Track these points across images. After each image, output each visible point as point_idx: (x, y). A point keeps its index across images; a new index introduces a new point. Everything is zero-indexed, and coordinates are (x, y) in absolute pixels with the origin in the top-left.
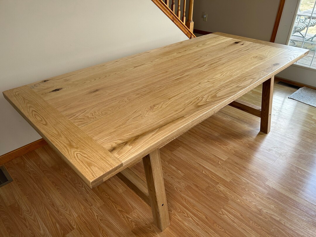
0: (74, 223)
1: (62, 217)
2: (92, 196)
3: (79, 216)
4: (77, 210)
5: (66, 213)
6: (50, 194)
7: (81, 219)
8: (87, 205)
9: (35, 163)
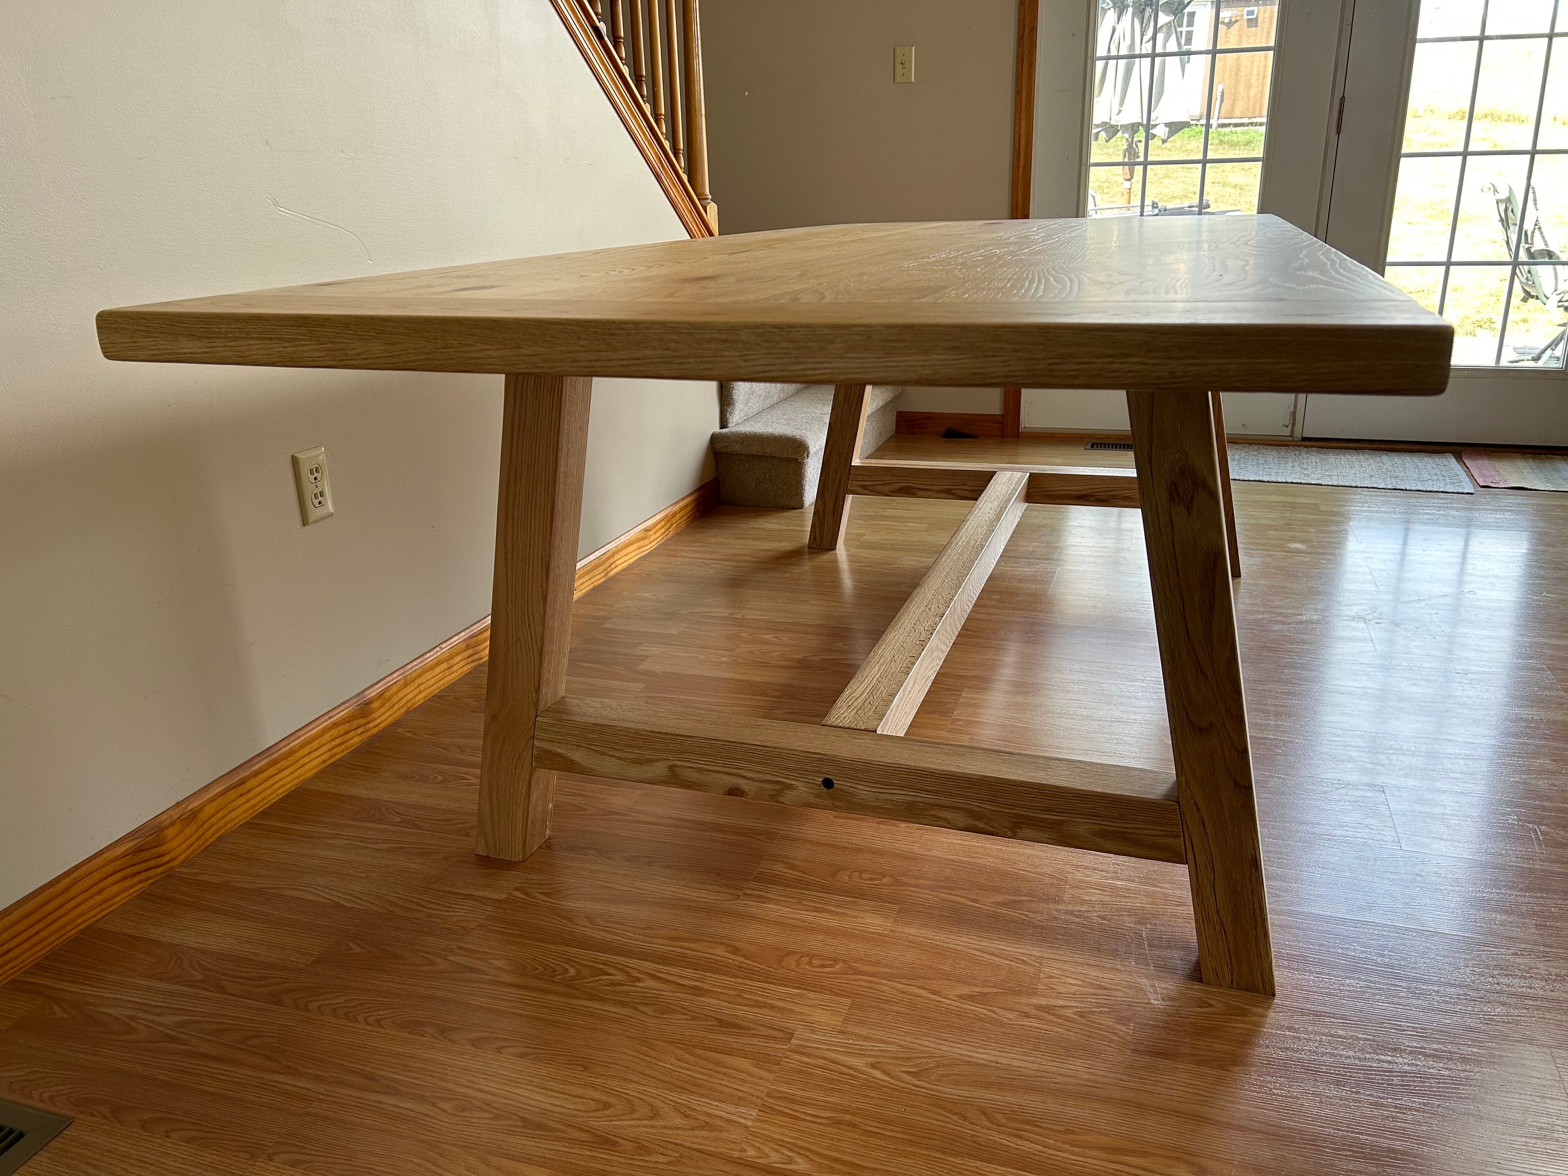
0: (776, 1151)
1: (661, 1159)
2: (740, 996)
3: (766, 1109)
4: (723, 1089)
5: (665, 1127)
6: (451, 1086)
7: (798, 1118)
8: (755, 1041)
9: (164, 985)
